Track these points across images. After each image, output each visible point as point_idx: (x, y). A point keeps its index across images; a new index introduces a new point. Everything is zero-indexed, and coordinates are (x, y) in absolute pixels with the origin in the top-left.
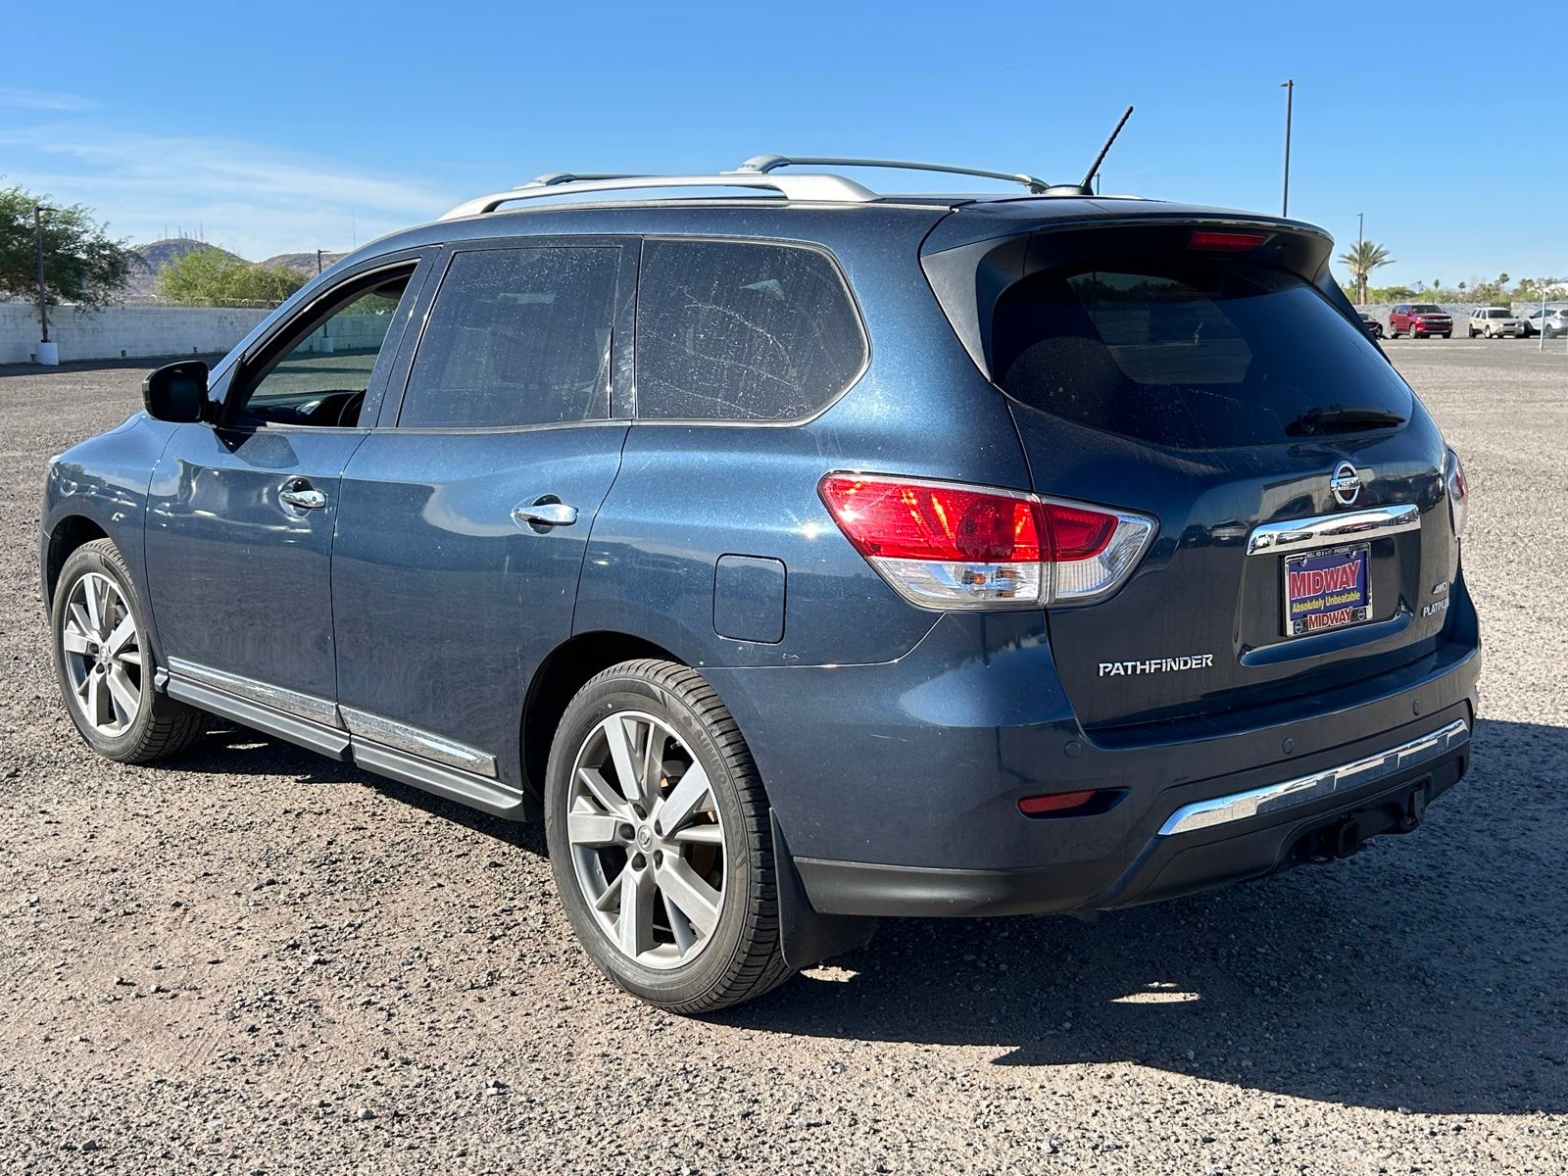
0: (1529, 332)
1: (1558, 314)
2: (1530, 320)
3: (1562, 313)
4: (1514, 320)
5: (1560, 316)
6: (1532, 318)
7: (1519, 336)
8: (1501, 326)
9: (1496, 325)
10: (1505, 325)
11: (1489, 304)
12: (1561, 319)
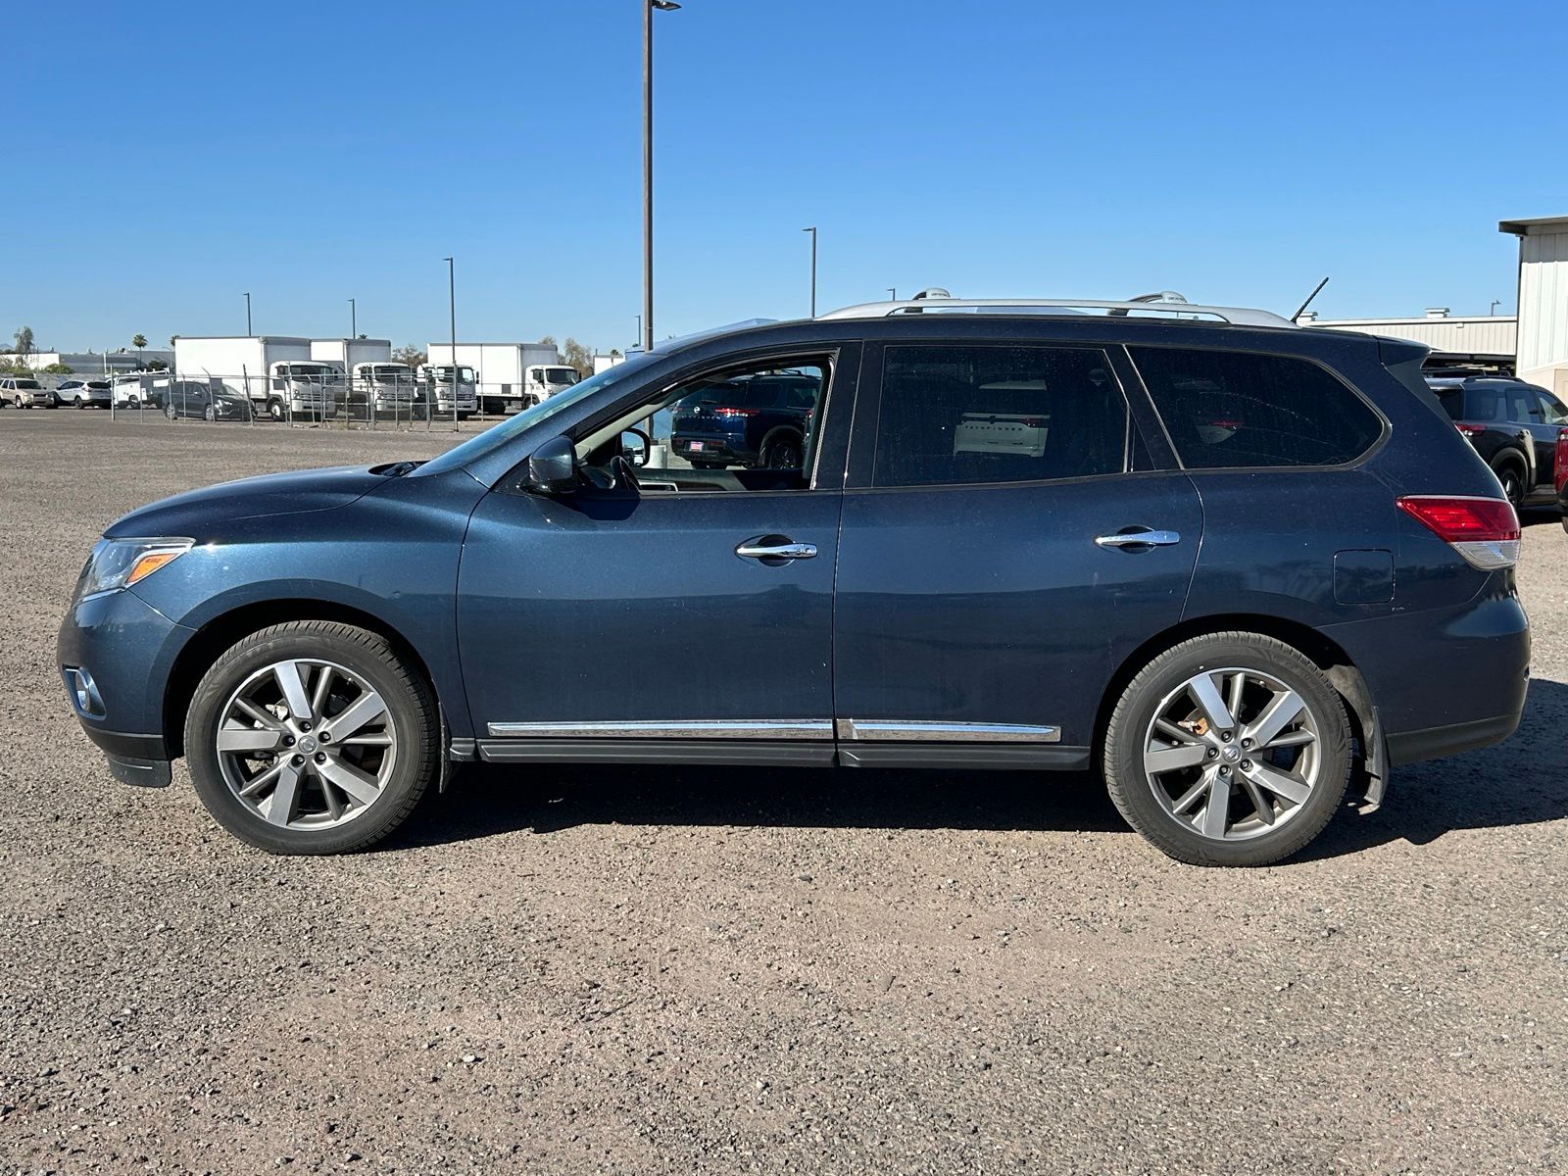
0: (59, 403)
1: (85, 386)
2: (58, 391)
3: (89, 385)
4: (42, 391)
5: (87, 388)
6: (60, 389)
7: (49, 407)
8: (32, 396)
9: (25, 396)
10: (35, 395)
11: (12, 375)
12: (90, 391)
